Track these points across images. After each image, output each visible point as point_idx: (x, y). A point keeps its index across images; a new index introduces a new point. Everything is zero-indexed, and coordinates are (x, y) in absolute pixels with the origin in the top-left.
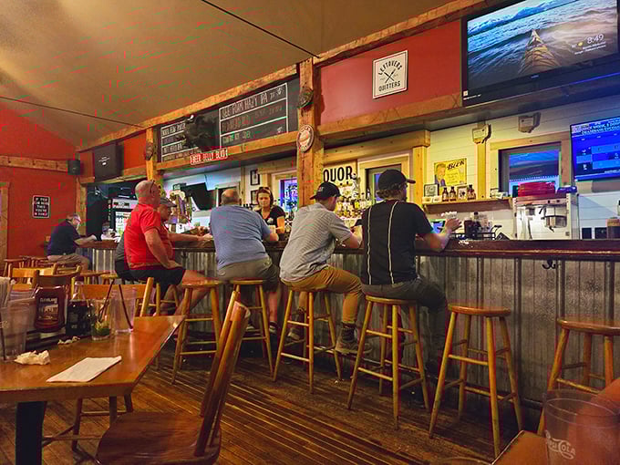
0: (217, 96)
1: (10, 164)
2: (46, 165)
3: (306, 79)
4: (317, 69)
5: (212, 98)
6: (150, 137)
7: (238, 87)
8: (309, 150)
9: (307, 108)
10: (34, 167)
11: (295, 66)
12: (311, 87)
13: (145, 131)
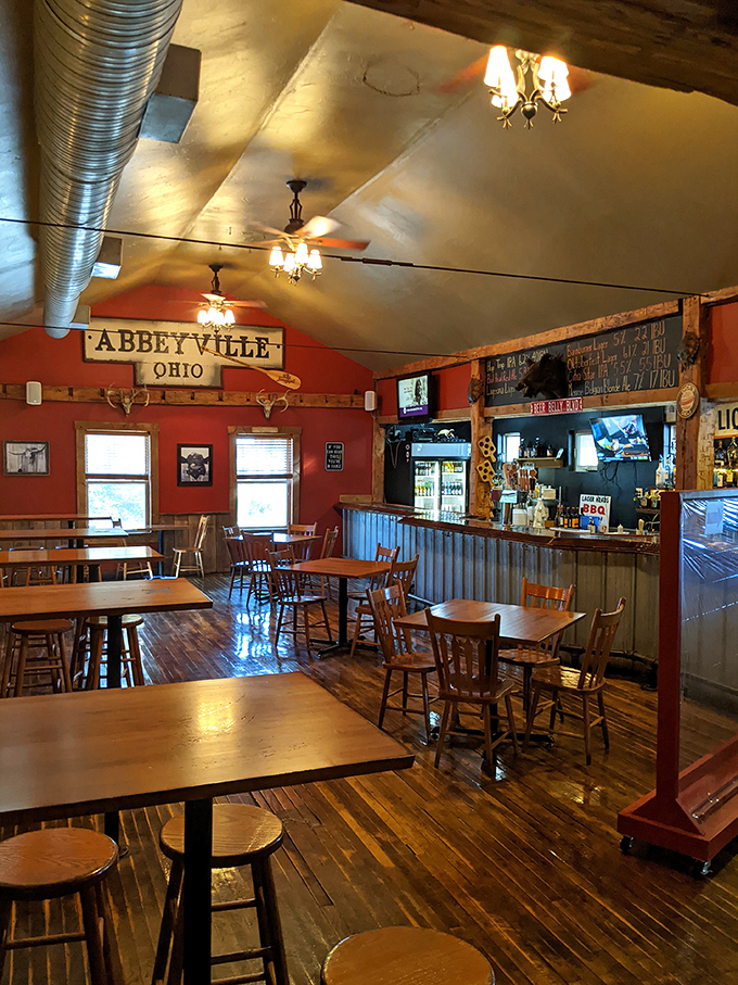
0: (570, 327)
1: (302, 404)
2: (339, 402)
3: (691, 321)
4: (707, 310)
5: (563, 330)
6: (475, 370)
7: (599, 320)
8: (692, 417)
9: (692, 359)
10: (327, 406)
11: (676, 302)
12: (698, 333)
13: (470, 362)
